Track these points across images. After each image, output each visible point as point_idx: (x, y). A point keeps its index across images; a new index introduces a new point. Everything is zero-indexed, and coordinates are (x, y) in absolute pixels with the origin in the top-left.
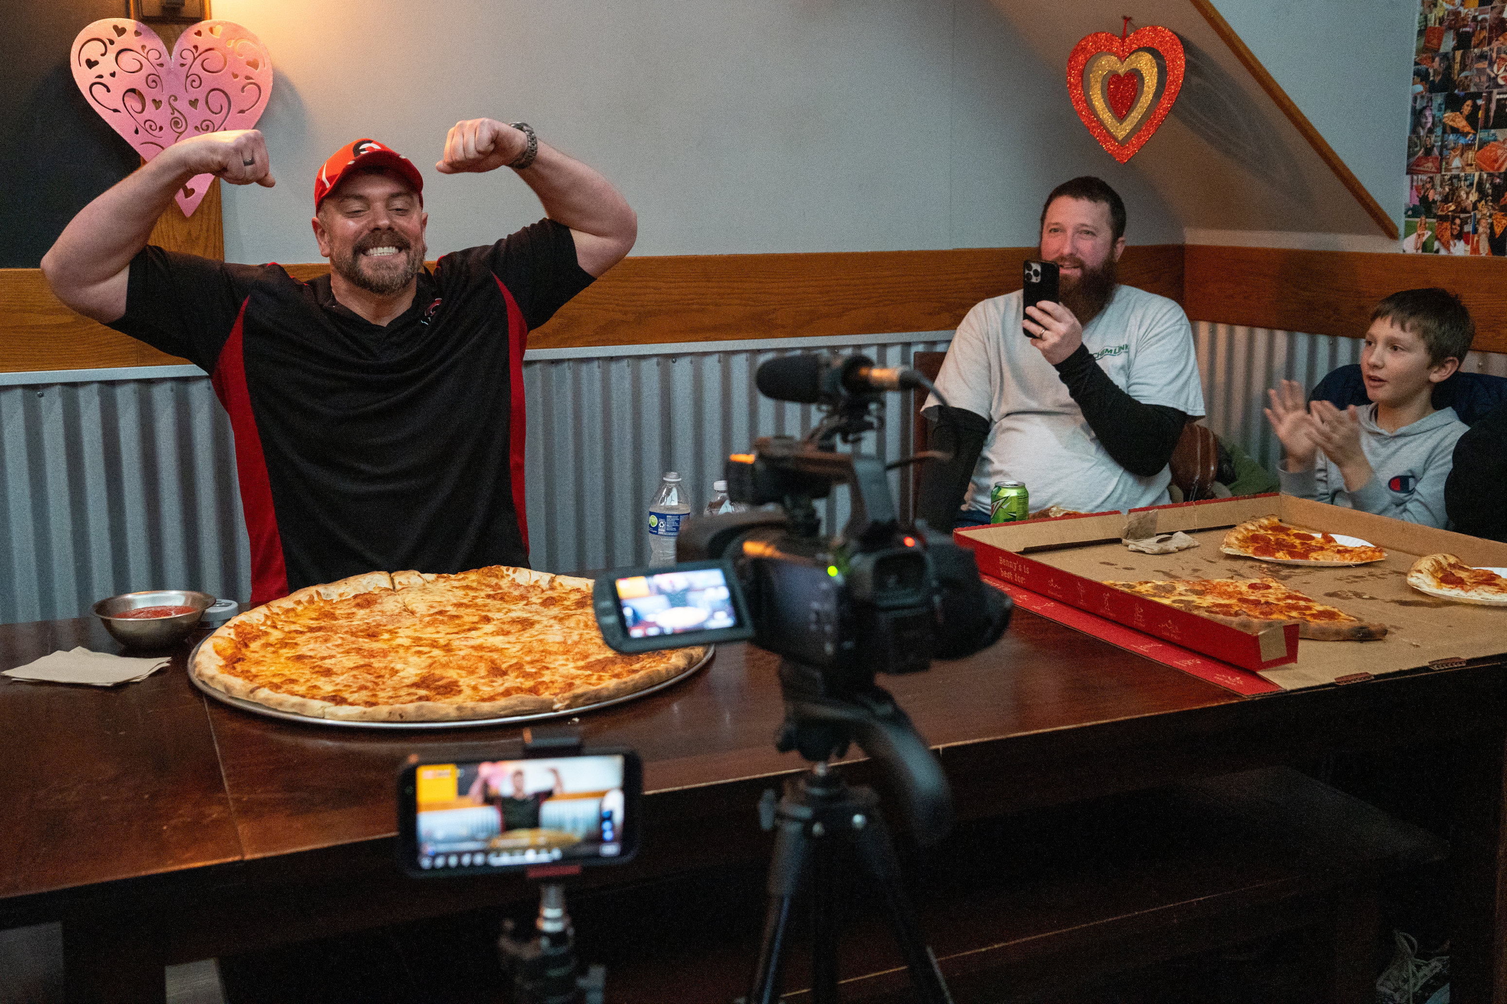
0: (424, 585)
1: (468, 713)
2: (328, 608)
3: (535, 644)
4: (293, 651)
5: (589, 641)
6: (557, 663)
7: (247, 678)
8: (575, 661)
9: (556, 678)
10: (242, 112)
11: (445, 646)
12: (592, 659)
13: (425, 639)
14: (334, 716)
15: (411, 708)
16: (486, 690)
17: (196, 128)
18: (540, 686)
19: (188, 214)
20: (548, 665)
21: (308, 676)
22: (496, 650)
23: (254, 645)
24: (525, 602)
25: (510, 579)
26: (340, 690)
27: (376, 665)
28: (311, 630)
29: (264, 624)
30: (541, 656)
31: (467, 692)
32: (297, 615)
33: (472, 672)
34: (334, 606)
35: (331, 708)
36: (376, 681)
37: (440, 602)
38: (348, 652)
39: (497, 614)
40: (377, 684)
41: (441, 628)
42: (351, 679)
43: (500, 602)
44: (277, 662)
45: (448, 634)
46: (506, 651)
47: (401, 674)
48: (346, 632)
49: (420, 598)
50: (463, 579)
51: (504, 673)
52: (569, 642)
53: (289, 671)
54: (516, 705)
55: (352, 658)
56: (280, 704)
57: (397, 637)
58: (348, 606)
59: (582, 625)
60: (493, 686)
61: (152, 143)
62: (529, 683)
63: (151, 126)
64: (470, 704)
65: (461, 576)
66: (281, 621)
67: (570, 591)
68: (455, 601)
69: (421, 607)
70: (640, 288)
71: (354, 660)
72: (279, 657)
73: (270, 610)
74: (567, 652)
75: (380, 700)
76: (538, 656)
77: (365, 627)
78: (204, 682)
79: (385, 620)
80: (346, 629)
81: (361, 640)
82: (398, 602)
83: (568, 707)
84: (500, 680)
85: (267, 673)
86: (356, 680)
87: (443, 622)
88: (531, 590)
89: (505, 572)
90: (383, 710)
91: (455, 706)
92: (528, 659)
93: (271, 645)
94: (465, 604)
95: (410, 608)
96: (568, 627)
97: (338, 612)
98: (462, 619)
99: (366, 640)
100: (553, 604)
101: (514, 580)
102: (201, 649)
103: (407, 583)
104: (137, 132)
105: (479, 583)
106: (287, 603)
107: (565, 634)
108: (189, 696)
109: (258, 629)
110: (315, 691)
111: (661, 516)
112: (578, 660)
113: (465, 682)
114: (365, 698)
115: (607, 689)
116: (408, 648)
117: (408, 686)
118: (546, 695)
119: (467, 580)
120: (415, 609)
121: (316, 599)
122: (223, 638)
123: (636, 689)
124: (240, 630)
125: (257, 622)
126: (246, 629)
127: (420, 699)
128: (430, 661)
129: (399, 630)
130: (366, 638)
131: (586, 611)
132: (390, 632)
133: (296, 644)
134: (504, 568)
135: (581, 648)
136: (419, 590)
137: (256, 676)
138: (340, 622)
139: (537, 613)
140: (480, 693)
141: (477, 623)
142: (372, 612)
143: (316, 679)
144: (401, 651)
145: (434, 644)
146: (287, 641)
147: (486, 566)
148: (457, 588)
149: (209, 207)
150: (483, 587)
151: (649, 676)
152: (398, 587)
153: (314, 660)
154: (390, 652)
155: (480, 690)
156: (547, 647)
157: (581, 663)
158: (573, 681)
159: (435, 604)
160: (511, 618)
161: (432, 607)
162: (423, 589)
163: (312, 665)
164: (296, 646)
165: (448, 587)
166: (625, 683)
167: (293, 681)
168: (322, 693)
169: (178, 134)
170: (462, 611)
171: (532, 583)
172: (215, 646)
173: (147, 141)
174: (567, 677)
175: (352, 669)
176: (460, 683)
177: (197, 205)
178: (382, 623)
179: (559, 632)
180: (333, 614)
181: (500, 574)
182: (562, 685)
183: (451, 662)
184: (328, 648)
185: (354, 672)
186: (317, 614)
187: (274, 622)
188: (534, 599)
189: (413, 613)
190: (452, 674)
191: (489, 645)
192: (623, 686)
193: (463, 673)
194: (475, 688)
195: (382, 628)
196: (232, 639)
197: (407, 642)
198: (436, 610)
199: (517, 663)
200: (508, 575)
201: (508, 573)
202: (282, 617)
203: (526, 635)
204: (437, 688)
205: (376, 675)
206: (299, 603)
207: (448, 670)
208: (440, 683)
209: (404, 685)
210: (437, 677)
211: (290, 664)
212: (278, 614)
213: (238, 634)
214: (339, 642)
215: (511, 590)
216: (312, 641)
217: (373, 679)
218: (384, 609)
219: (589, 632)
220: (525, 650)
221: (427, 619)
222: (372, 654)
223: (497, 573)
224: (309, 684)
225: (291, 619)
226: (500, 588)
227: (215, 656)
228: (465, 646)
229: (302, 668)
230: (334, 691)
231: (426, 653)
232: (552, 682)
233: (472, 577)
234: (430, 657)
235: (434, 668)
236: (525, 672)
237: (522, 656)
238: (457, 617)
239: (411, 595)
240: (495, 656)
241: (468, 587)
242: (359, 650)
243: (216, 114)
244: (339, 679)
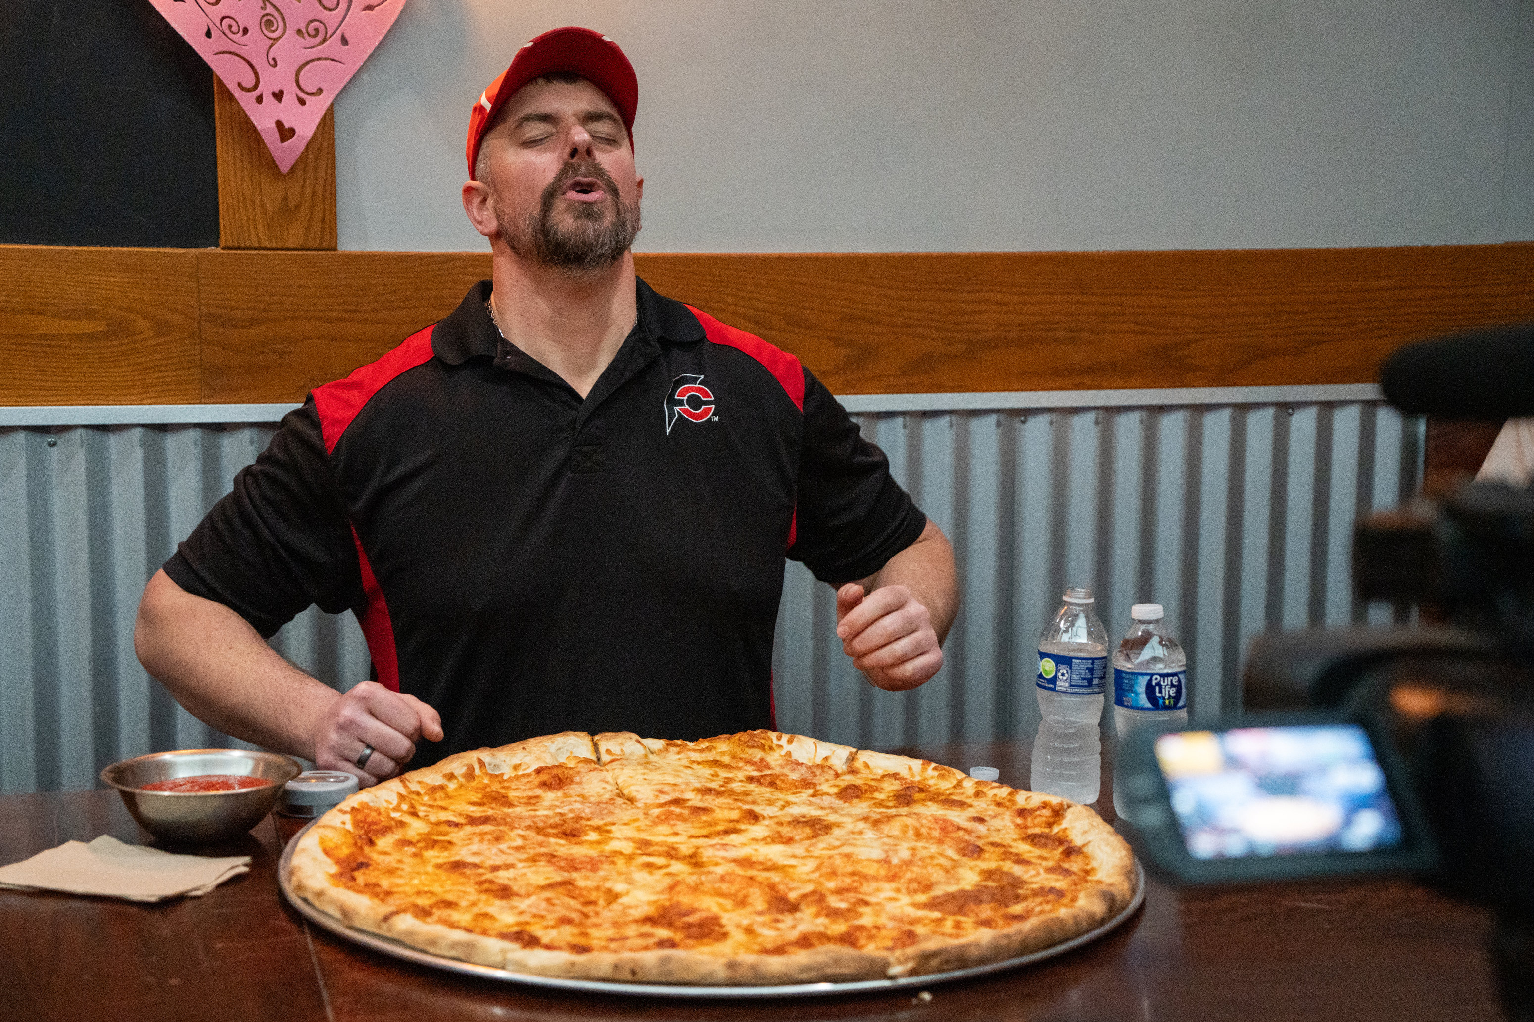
0: (646, 756)
1: (745, 973)
2: (496, 787)
3: (838, 861)
4: (446, 854)
5: (929, 861)
6: (882, 896)
7: (376, 895)
8: (911, 892)
9: (883, 920)
10: (370, 8)
11: (691, 856)
12: (938, 891)
13: (657, 844)
14: (521, 967)
15: (650, 958)
16: (768, 935)
17: (299, 32)
18: (858, 934)
19: (284, 169)
20: (867, 898)
21: (473, 897)
22: (774, 867)
23: (384, 843)
24: (810, 791)
25: (783, 753)
26: (527, 923)
27: (581, 883)
28: (473, 821)
29: (397, 809)
30: (854, 881)
31: (737, 936)
32: (448, 797)
33: (742, 903)
34: (506, 784)
35: (516, 952)
36: (585, 909)
37: (675, 785)
38: (534, 860)
39: (768, 808)
40: (586, 916)
41: (681, 827)
42: (544, 905)
43: (769, 789)
44: (422, 871)
45: (692, 837)
46: (791, 870)
47: (624, 900)
48: (528, 827)
49: (641, 777)
50: (708, 749)
51: (794, 908)
52: (895, 861)
53: (442, 887)
54: (827, 965)
55: (541, 869)
56: (433, 942)
57: (612, 839)
58: (528, 786)
59: (911, 833)
60: (778, 929)
61: (230, 53)
62: (839, 928)
63: (230, 26)
64: (748, 958)
65: (704, 744)
66: (424, 805)
67: (883, 777)
68: (698, 785)
69: (644, 793)
70: (973, 302)
71: (544, 874)
72: (424, 862)
73: (406, 786)
74: (893, 878)
75: (595, 943)
76: (848, 880)
77: (557, 819)
78: (305, 900)
79: (588, 811)
80: (528, 822)
81: (552, 840)
82: (607, 782)
83: (913, 972)
84: (788, 920)
85: (407, 889)
86: (550, 907)
87: (680, 817)
88: (818, 772)
89: (775, 742)
90: (603, 961)
91: (724, 960)
92: (831, 885)
93: (410, 843)
94: (714, 790)
95: (626, 792)
96: (889, 836)
97: (512, 794)
98: (712, 815)
99: (562, 842)
100: (857, 797)
101: (789, 754)
102: (302, 844)
103: (618, 752)
104: (209, 34)
105: (734, 757)
106: (432, 776)
107: (886, 848)
108: (283, 922)
109: (389, 816)
110: (487, 923)
111: (1059, 660)
112: (915, 892)
113: (731, 919)
114: (569, 939)
115: (978, 945)
116: (630, 858)
117: (636, 921)
118: (871, 950)
119: (713, 752)
120: (634, 794)
121: (477, 771)
122: (334, 828)
123: (1025, 948)
124: (360, 817)
125: (385, 805)
126: (369, 815)
127: (662, 944)
128: (668, 881)
129: (613, 828)
130: (560, 838)
131: (916, 811)
132: (597, 829)
133: (450, 843)
134: (773, 735)
135: (916, 871)
136: (639, 764)
137: (388, 893)
138: (518, 810)
139: (834, 810)
140: (760, 940)
141: (737, 821)
142: (566, 796)
143: (486, 903)
144: (620, 862)
145: (672, 853)
146: (436, 838)
147: (745, 730)
148: (698, 763)
149: (317, 158)
150: (741, 764)
151: (1047, 927)
152: (605, 758)
153: (480, 871)
154: (602, 863)
155: (758, 935)
156: (859, 868)
157: (922, 898)
158: (913, 928)
159: (666, 788)
160: (792, 815)
161: (661, 792)
162: (645, 763)
163: (478, 879)
164: (450, 847)
165: (685, 762)
166: (1007, 937)
167: (449, 904)
168: (498, 926)
169: (271, 41)
170: (710, 801)
171: (819, 761)
172: (322, 842)
173: (224, 50)
174: (901, 920)
175: (544, 888)
176: (724, 921)
177: (299, 153)
178: (583, 815)
179: (876, 844)
180: (505, 797)
181: (767, 744)
182: (895, 934)
183: (702, 884)
184: (502, 851)
185: (548, 894)
186: (480, 796)
187: (412, 806)
188: (825, 788)
189: (631, 800)
190: (709, 905)
191: (761, 859)
192: (1004, 942)
193: (728, 903)
194: (749, 931)
195: (584, 822)
196: (349, 831)
197: (627, 848)
198: (667, 798)
199: (813, 892)
200: (780, 747)
201: (780, 743)
202: (426, 799)
203: (821, 845)
204: (689, 926)
205: (582, 900)
206: (451, 776)
207: (702, 897)
208: (690, 919)
209: (631, 918)
210: (684, 909)
211: (443, 875)
212: (418, 794)
213: (357, 823)
214: (519, 842)
215: (786, 771)
216: (476, 840)
217: (579, 907)
218: (585, 792)
219: (927, 845)
220: (824, 870)
221: (656, 811)
222: (572, 865)
223: (763, 741)
224: (476, 910)
225: (439, 803)
226: (768, 767)
227: (322, 857)
228: (724, 858)
229: (462, 884)
230: (519, 924)
231: (660, 867)
232: (878, 928)
233: (723, 746)
234: (669, 874)
235: (678, 893)
236: (829, 907)
237: (822, 879)
238: (705, 810)
239: (628, 771)
240: (775, 877)
241: (715, 763)
242: (551, 857)
243: (330, 10)
244: (523, 904)
